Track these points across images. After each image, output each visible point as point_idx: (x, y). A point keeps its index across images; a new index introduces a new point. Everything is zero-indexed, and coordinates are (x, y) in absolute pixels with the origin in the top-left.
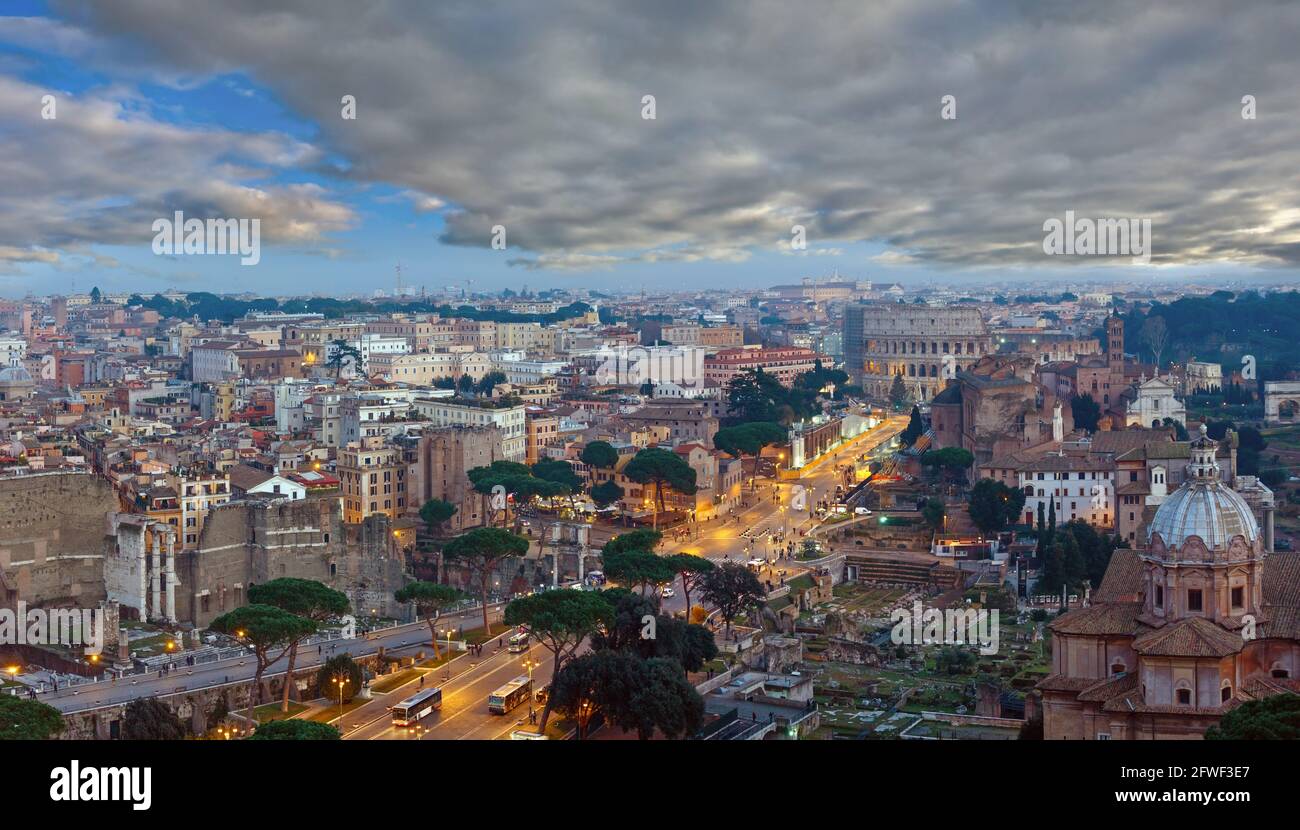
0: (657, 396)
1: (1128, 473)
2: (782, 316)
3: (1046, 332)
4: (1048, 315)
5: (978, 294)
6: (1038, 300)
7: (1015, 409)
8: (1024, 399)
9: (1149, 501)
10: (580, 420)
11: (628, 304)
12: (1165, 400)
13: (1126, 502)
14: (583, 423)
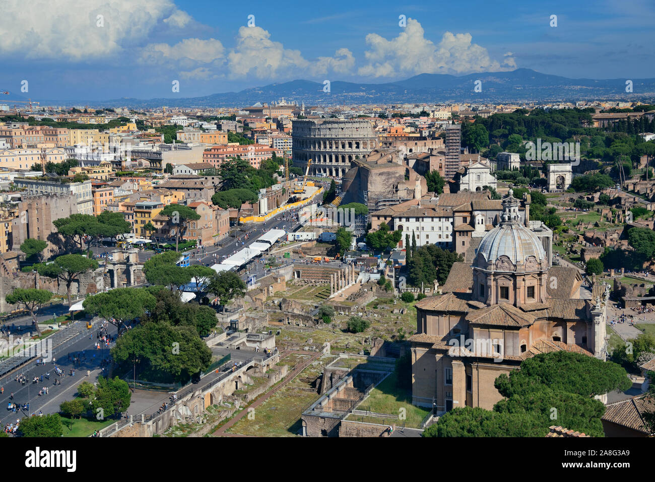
0: (176, 174)
1: (462, 218)
2: (250, 125)
3: (411, 135)
4: (411, 125)
5: (370, 113)
6: (406, 116)
7: (392, 181)
8: (397, 175)
9: (474, 234)
10: (128, 189)
11: (155, 119)
12: (484, 175)
13: (460, 235)
14: (130, 191)
